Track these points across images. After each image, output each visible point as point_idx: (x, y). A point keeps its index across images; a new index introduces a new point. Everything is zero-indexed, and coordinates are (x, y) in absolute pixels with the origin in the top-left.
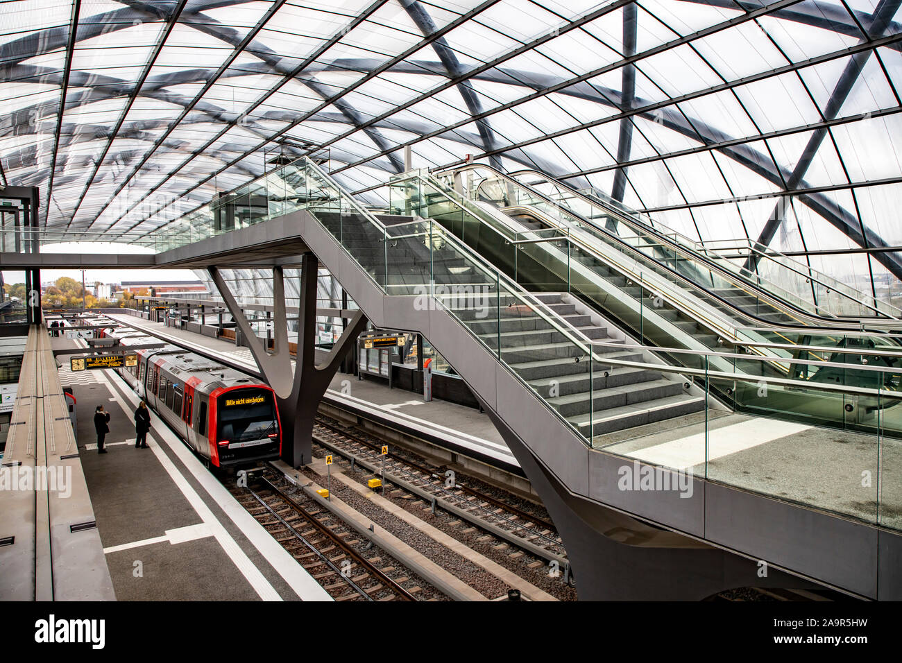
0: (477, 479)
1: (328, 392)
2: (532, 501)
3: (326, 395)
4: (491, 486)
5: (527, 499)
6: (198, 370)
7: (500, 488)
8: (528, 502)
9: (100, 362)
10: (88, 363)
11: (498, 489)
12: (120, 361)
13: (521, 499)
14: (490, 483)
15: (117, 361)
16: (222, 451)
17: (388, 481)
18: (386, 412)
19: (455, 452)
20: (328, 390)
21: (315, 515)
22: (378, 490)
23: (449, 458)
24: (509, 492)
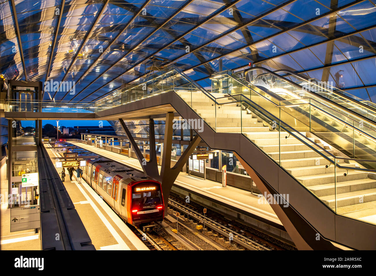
0: (251, 228)
1: (176, 182)
2: (282, 241)
3: (175, 183)
4: (258, 231)
5: (279, 240)
6: (119, 171)
7: (264, 233)
8: (279, 241)
9: (69, 164)
10: (63, 164)
11: (263, 234)
12: (78, 163)
13: (275, 239)
14: (258, 230)
15: (76, 163)
16: (134, 216)
17: (206, 227)
18: (203, 191)
19: (240, 213)
20: (176, 180)
21: (171, 242)
22: (201, 231)
23: (236, 216)
24: (269, 235)
